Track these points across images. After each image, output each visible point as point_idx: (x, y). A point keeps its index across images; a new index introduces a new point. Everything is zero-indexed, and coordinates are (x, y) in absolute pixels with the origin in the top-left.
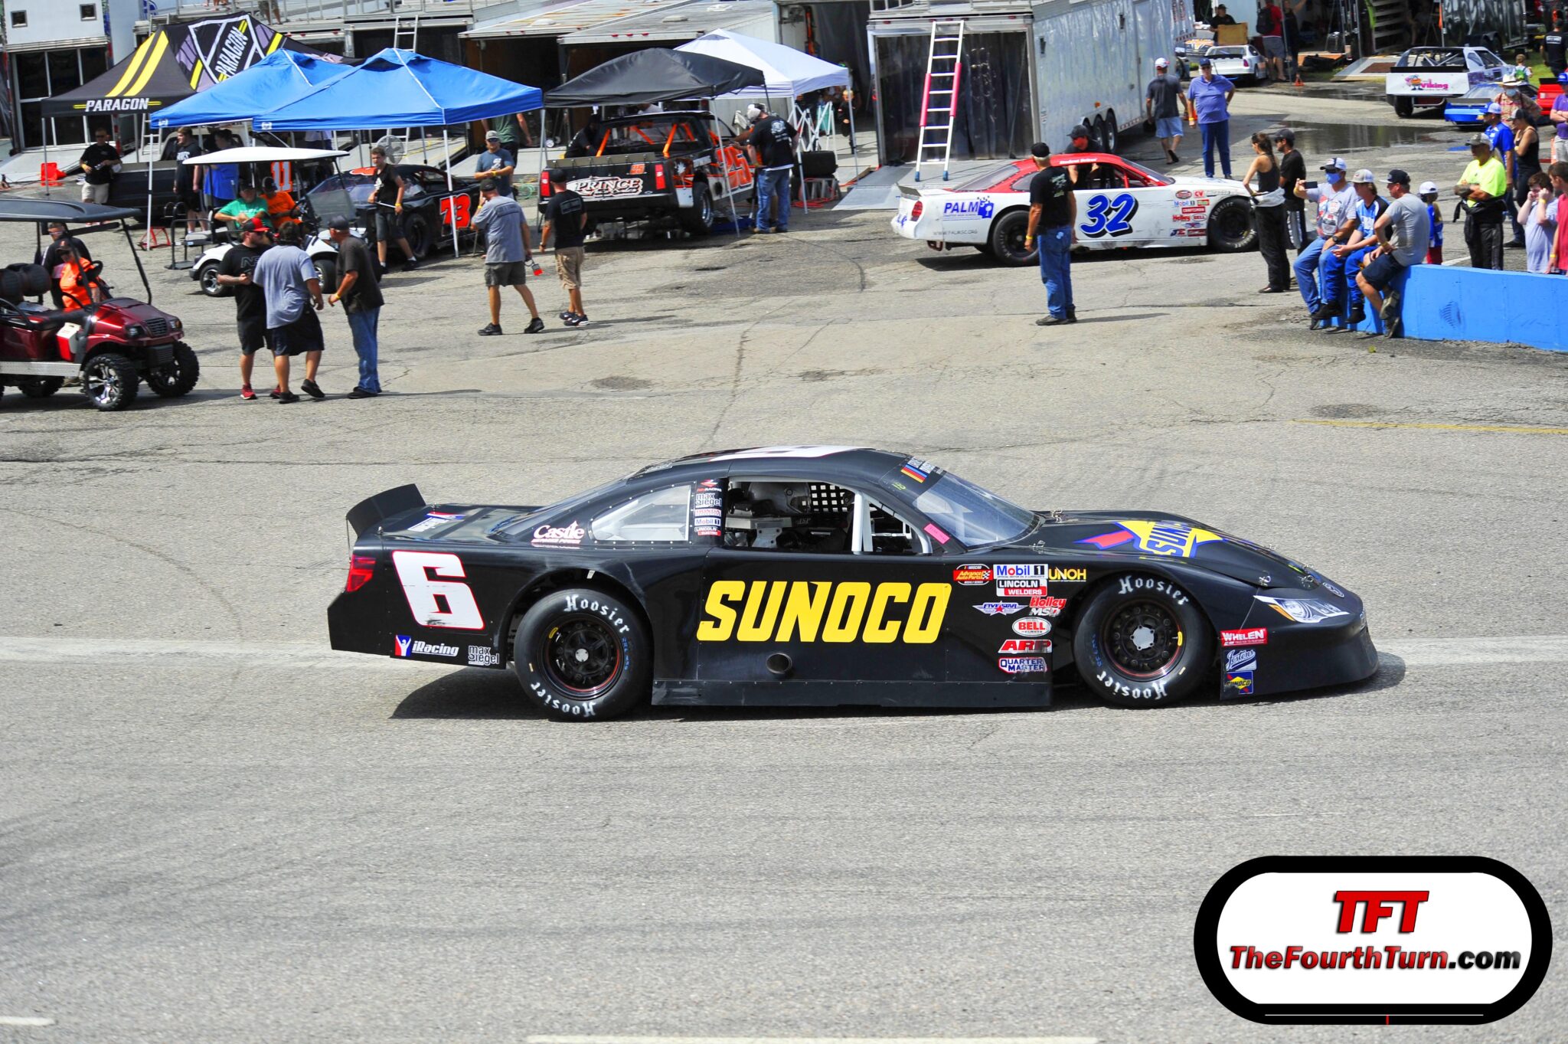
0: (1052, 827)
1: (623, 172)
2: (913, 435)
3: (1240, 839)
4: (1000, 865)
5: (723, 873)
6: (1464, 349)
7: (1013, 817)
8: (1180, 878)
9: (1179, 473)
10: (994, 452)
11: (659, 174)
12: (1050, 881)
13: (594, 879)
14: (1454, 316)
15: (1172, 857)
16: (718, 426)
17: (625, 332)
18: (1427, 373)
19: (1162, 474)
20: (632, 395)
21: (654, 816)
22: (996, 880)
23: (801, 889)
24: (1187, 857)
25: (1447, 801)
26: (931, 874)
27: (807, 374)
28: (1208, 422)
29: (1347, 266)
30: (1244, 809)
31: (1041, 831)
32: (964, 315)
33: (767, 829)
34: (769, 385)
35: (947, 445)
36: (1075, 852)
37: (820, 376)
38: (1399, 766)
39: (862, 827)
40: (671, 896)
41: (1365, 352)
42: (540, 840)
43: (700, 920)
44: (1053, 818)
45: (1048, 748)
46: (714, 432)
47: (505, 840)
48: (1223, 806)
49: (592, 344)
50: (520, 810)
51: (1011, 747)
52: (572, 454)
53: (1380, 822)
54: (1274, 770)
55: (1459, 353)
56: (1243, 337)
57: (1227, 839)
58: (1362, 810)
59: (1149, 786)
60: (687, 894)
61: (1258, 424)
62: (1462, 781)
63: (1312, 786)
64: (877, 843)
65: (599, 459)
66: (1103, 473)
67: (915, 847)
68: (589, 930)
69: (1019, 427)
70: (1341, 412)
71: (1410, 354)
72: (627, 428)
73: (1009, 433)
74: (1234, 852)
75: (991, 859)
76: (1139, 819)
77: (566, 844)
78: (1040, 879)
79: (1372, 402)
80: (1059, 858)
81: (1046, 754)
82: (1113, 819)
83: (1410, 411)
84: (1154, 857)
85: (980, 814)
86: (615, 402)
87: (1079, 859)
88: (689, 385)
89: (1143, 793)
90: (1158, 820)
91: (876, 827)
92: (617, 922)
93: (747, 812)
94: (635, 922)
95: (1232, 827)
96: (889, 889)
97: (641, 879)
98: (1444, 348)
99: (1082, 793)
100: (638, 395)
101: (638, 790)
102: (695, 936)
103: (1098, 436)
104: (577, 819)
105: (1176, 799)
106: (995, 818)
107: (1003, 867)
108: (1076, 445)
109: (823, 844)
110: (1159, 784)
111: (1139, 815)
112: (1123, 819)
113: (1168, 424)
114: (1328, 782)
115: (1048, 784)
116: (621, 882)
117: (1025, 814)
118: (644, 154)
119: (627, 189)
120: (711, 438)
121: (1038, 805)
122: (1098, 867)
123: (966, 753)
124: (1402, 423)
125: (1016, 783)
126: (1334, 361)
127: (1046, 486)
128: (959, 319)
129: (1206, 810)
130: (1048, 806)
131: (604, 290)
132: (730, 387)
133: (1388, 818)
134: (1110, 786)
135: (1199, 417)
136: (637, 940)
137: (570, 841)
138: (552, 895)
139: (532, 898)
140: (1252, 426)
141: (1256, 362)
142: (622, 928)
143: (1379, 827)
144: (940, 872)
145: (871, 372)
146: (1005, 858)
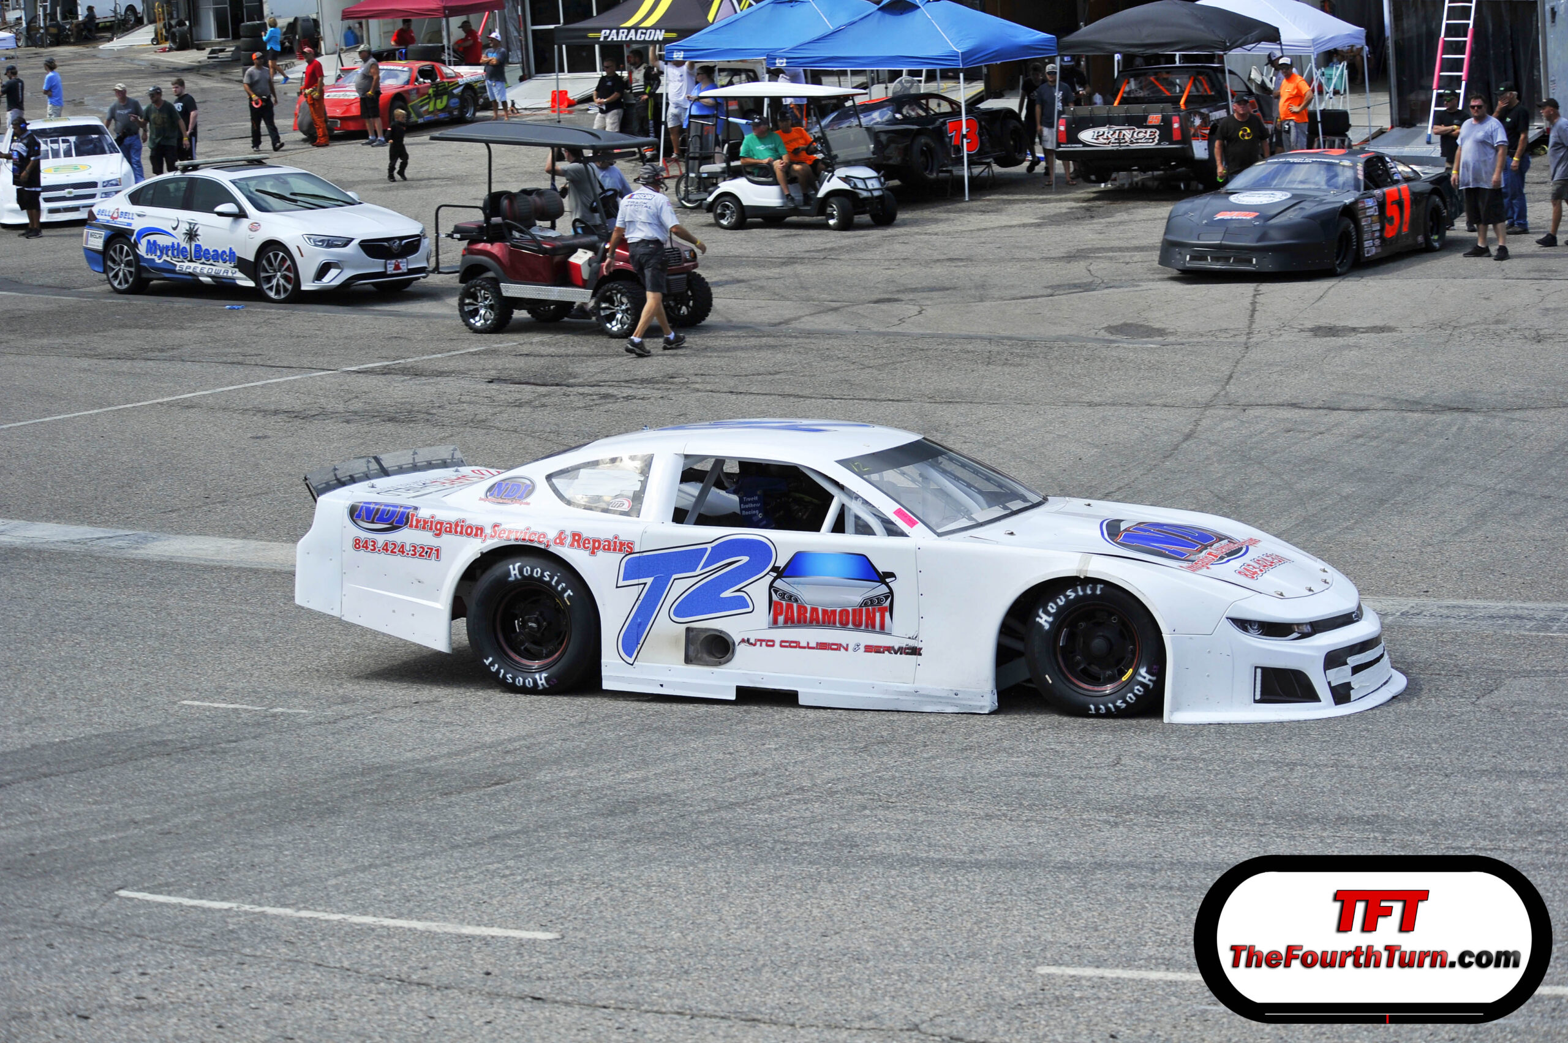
0: (1553, 782)
1: (1139, 122)
2: (1422, 394)
4: (1502, 818)
5: (1232, 815)
7: (1516, 771)
10: (1501, 413)
11: (1176, 126)
12: (1550, 834)
13: (1104, 816)
16: (1231, 377)
17: (1141, 280)
20: (1146, 343)
21: (1165, 757)
23: (1308, 834)
26: (1435, 823)
27: (1319, 328)
31: (1542, 786)
32: (1473, 277)
33: (1275, 774)
34: (1281, 339)
35: (1455, 405)
37: (1332, 331)
39: (1369, 775)
40: (1180, 836)
42: (1050, 776)
43: (1208, 860)
44: (1554, 774)
46: (1227, 383)
47: (1016, 775)
49: (1106, 291)
50: (1031, 746)
51: (1515, 702)
52: (1086, 399)
60: (1196, 834)
64: (1383, 792)
65: (1114, 405)
67: (1420, 797)
68: (1099, 865)
69: (1525, 390)
72: (1140, 375)
73: (1516, 395)
75: (1494, 812)
77: (1076, 781)
78: (1541, 832)
80: (1560, 814)
85: (1484, 767)
86: (1126, 347)
88: (1202, 335)
91: (1382, 776)
92: (1127, 859)
93: (1256, 757)
94: (1145, 859)
96: (1394, 836)
97: (1151, 818)
100: (1153, 343)
101: (1148, 732)
102: (1203, 875)
104: (1088, 757)
106: (1498, 771)
109: (1330, 790)
115: (1549, 740)
116: (1131, 820)
117: (1527, 768)
118: (1161, 106)
119: (1144, 139)
120: (1224, 388)
121: (1539, 760)
123: (1471, 706)
125: (1519, 738)
128: (1468, 281)
130: (1550, 762)
131: (1119, 239)
132: (1243, 339)
136: (1146, 877)
137: (1081, 778)
138: (1062, 830)
139: (1042, 832)
142: (1131, 865)
144: (1443, 821)
145: (1382, 329)
146: (1507, 810)
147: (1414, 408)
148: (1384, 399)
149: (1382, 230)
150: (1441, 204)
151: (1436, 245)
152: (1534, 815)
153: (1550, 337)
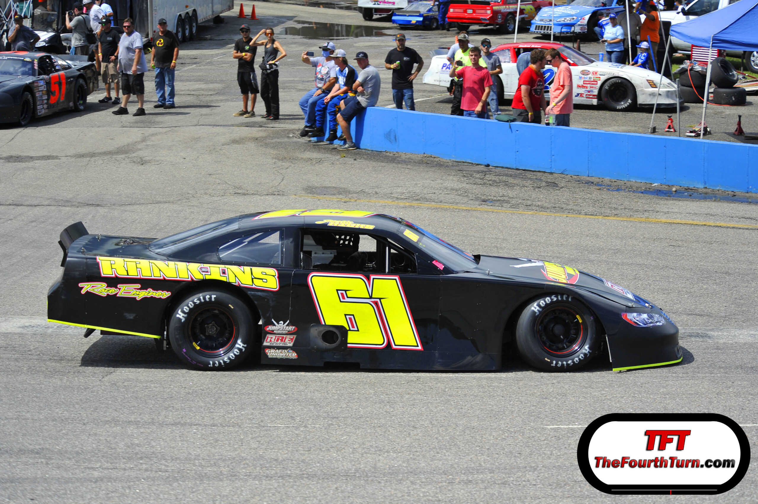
0: (148, 428)
2: (71, 196)
3: (259, 439)
4: (118, 449)
6: (398, 157)
7: (126, 422)
8: (224, 460)
10: (118, 208)
12: (148, 460)
15: (219, 448)
18: (375, 170)
22: (115, 458)
24: (228, 449)
25: (383, 421)
26: (77, 453)
27: (11, 157)
28: (244, 194)
29: (329, 107)
31: (142, 430)
32: (103, 126)
35: (91, 203)
36: (162, 443)
37: (18, 159)
38: (354, 399)
39: (38, 424)
41: (339, 157)
44: (149, 423)
45: (147, 382)
48: (249, 419)
51: (125, 380)
53: (342, 432)
54: (280, 399)
55: (395, 159)
56: (267, 145)
57: (252, 438)
58: (332, 424)
59: (206, 406)
61: (274, 197)
62: (392, 410)
63: (302, 410)
64: (46, 434)
66: (182, 222)
67: (68, 437)
69: (134, 193)
70: (324, 191)
71: (366, 159)
73: (128, 197)
74: (255, 446)
75: (113, 446)
76: (200, 425)
78: (141, 458)
79: (342, 186)
80: (153, 447)
81: (145, 385)
82: (185, 424)
83: (364, 192)
84: (209, 448)
85: (107, 419)
87: (165, 447)
89: (202, 410)
90: (211, 426)
91: (46, 425)
95: (254, 431)
96: (53, 461)
98: (386, 156)
99: (166, 409)
103: (180, 200)
105: (222, 414)
106: (115, 422)
107: (120, 451)
108: (167, 205)
109: (14, 434)
110: (212, 405)
111: (200, 422)
112: (191, 425)
113: (221, 194)
114: (312, 407)
115: (146, 403)
117: (133, 420)
121: (140, 415)
122: (176, 453)
123: (98, 383)
124: (359, 199)
125: (128, 402)
126: (320, 161)
128: (100, 129)
129: (239, 421)
130: (147, 416)
133: (348, 430)
134: (183, 405)
135: (240, 191)
140: (270, 198)
141: (274, 160)
143: (342, 435)
144: (83, 452)
145: (48, 158)
146: (121, 445)
147: (67, 204)
148: (48, 199)
149: (48, 100)
150: (84, 83)
151: (82, 107)
152: (137, 448)
153: (149, 162)
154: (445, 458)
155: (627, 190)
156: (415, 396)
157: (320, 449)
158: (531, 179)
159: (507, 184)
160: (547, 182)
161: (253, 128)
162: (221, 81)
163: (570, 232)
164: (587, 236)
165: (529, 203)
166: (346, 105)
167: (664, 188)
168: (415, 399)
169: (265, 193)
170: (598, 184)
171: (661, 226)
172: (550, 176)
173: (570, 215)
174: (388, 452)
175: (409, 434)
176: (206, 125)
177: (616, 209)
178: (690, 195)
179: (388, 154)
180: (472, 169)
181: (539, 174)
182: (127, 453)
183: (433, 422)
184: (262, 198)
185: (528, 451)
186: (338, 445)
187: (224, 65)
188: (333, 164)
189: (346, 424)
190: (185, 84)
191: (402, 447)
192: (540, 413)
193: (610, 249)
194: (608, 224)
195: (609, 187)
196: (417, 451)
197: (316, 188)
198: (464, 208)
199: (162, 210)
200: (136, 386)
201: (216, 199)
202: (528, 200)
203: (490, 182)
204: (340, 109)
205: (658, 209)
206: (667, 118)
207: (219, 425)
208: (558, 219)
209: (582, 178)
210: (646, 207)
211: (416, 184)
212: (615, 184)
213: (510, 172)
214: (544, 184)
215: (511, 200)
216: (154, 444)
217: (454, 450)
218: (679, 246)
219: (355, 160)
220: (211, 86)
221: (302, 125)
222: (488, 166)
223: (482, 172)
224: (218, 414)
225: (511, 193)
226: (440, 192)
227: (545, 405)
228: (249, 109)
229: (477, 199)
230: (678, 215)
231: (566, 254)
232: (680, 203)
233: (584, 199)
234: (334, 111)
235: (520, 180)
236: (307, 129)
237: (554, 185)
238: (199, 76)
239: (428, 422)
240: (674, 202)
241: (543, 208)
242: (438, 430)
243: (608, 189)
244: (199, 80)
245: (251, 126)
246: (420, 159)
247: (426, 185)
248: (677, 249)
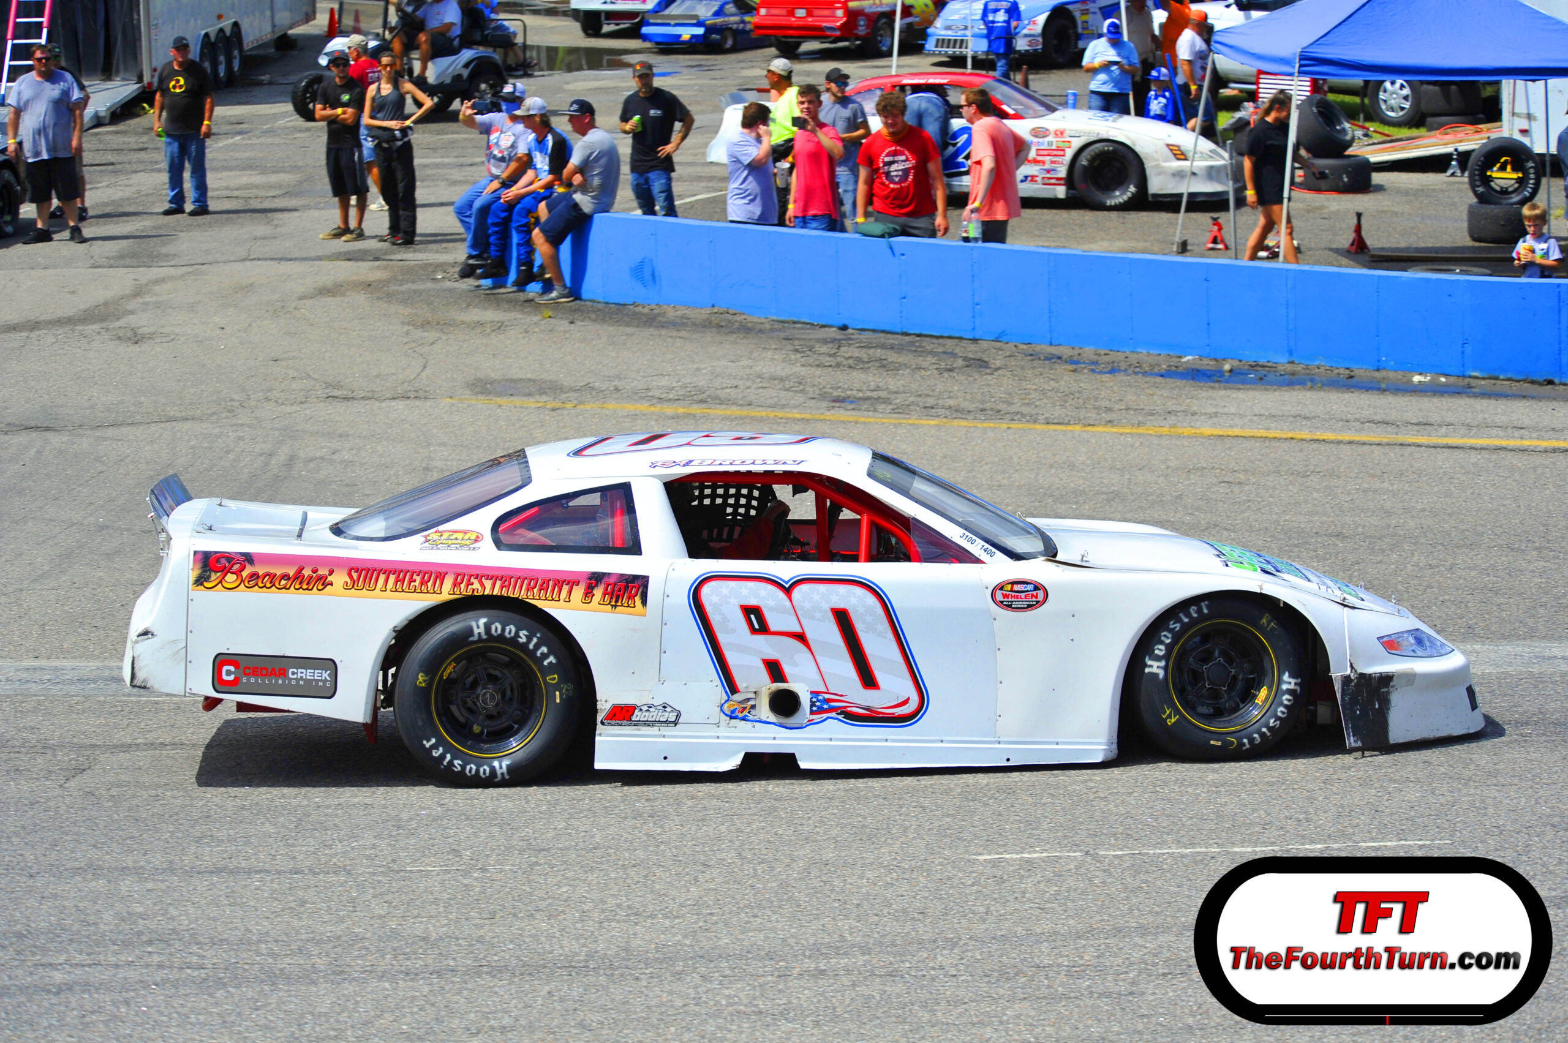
0: (163, 881)
3: (389, 897)
4: (102, 926)
6: (659, 315)
7: (116, 869)
8: (319, 942)
9: (311, 460)
10: (89, 432)
12: (163, 945)
14: (647, 274)
15: (308, 918)
18: (613, 343)
19: (292, 459)
22: (97, 944)
24: (327, 918)
25: (640, 854)
26: (19, 935)
28: (346, 399)
29: (514, 217)
30: (394, 861)
31: (150, 885)
32: (54, 267)
35: (32, 423)
36: (191, 911)
38: (581, 811)
41: (538, 317)
44: (164, 870)
45: (157, 786)
48: (368, 857)
51: (112, 784)
53: (559, 878)
54: (429, 815)
55: (653, 320)
56: (390, 297)
57: (375, 896)
58: (537, 864)
59: (278, 833)
61: (408, 402)
62: (659, 831)
63: (476, 835)
66: (220, 458)
69: (122, 402)
70: (510, 387)
71: (594, 321)
73: (109, 410)
74: (382, 912)
75: (92, 919)
76: (267, 871)
78: (150, 942)
79: (545, 376)
80: (172, 918)
82: (236, 871)
83: (592, 388)
84: (287, 918)
85: (77, 864)
87: (197, 919)
89: (271, 840)
90: (291, 873)
95: (379, 882)
98: (635, 314)
99: (198, 840)
103: (214, 413)
105: (312, 849)
106: (94, 869)
107: (106, 928)
108: (188, 424)
110: (291, 830)
111: (270, 868)
112: (249, 872)
113: (299, 400)
114: (495, 830)
115: (157, 830)
117: (130, 865)
121: (145, 854)
122: (220, 929)
123: (58, 791)
124: (581, 403)
125: (119, 828)
126: (500, 327)
127: (152, 473)
128: (49, 272)
129: (348, 862)
130: (158, 856)
133: (570, 874)
134: (232, 832)
135: (336, 393)
140: (400, 405)
141: (406, 328)
143: (559, 885)
144: (30, 932)
146: (108, 916)
150: (11, 179)
151: (9, 229)
152: (141, 921)
153: (151, 337)
154: (769, 925)
155: (1130, 371)
156: (705, 803)
157: (515, 915)
158: (932, 353)
159: (883, 365)
160: (965, 359)
161: (361, 264)
162: (295, 169)
163: (1015, 460)
164: (1051, 467)
165: (930, 401)
166: (550, 211)
167: (1207, 364)
168: (705, 808)
169: (389, 395)
170: (1071, 361)
171: (1202, 444)
172: (972, 347)
173: (1015, 425)
174: (653, 916)
175: (696, 879)
176: (266, 259)
177: (1108, 410)
178: (1261, 379)
179: (639, 309)
180: (811, 336)
181: (949, 342)
182: (119, 932)
183: (744, 854)
184: (384, 405)
185: (940, 907)
186: (550, 904)
187: (298, 135)
188: (526, 332)
189: (565, 862)
190: (220, 175)
191: (682, 905)
192: (962, 829)
193: (1098, 493)
194: (1093, 441)
195: (1094, 366)
196: (711, 914)
197: (492, 382)
198: (798, 416)
199: (179, 435)
200: (134, 796)
201: (289, 409)
202: (928, 396)
203: (851, 362)
204: (537, 219)
205: (1195, 408)
206: (1210, 222)
207: (307, 871)
208: (990, 434)
209: (1038, 348)
210: (1171, 405)
211: (698, 369)
212: (1107, 358)
213: (891, 340)
214: (960, 362)
215: (892, 397)
216: (175, 913)
217: (788, 908)
218: (1240, 483)
219: (572, 323)
220: (274, 178)
221: (461, 253)
222: (844, 328)
223: (833, 341)
224: (304, 849)
225: (893, 383)
226: (748, 384)
227: (972, 813)
228: (353, 224)
229: (823, 397)
230: (1237, 420)
231: (1008, 505)
232: (1241, 395)
233: (1043, 392)
234: (527, 225)
235: (910, 356)
236: (471, 262)
237: (980, 364)
238: (248, 159)
239: (732, 854)
240: (1229, 392)
241: (959, 412)
242: (755, 870)
243: (1093, 371)
244: (248, 166)
245: (356, 259)
246: (704, 317)
247: (718, 370)
248: (1236, 489)
